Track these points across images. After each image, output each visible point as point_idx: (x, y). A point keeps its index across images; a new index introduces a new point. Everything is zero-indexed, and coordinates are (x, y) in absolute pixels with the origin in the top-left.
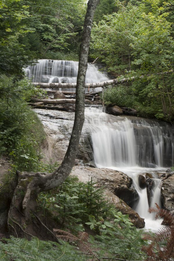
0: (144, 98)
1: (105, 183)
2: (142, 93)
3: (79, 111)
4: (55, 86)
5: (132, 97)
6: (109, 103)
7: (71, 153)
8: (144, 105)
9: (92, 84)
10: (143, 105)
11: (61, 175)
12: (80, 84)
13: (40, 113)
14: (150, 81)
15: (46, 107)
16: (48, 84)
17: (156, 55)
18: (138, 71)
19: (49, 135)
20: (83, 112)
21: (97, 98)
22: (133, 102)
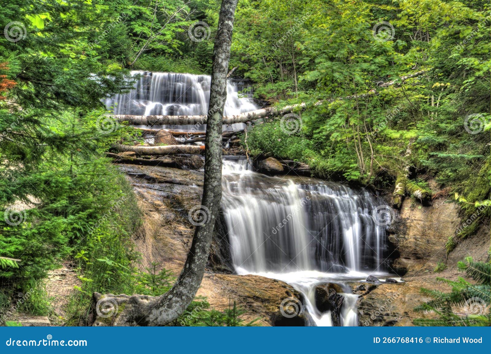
0: (322, 143)
1: (253, 303)
2: (319, 133)
3: (212, 178)
4: (156, 122)
5: (301, 140)
6: (258, 152)
7: (196, 258)
8: (324, 156)
9: (226, 117)
10: (321, 155)
11: (179, 299)
12: (213, 128)
13: (129, 172)
14: (334, 111)
15: (140, 161)
16: (144, 117)
17: (345, 63)
18: (311, 92)
19: (146, 214)
20: (218, 182)
21: (236, 143)
22: (302, 150)
